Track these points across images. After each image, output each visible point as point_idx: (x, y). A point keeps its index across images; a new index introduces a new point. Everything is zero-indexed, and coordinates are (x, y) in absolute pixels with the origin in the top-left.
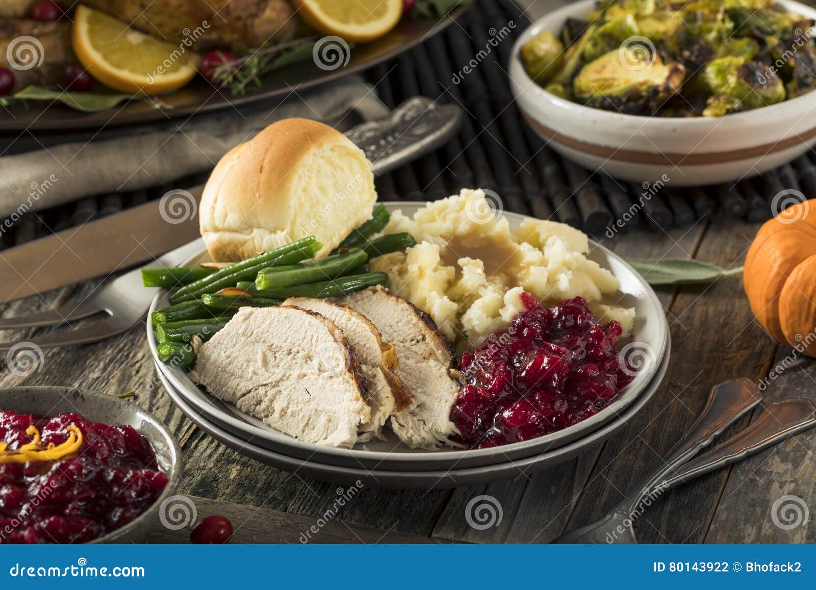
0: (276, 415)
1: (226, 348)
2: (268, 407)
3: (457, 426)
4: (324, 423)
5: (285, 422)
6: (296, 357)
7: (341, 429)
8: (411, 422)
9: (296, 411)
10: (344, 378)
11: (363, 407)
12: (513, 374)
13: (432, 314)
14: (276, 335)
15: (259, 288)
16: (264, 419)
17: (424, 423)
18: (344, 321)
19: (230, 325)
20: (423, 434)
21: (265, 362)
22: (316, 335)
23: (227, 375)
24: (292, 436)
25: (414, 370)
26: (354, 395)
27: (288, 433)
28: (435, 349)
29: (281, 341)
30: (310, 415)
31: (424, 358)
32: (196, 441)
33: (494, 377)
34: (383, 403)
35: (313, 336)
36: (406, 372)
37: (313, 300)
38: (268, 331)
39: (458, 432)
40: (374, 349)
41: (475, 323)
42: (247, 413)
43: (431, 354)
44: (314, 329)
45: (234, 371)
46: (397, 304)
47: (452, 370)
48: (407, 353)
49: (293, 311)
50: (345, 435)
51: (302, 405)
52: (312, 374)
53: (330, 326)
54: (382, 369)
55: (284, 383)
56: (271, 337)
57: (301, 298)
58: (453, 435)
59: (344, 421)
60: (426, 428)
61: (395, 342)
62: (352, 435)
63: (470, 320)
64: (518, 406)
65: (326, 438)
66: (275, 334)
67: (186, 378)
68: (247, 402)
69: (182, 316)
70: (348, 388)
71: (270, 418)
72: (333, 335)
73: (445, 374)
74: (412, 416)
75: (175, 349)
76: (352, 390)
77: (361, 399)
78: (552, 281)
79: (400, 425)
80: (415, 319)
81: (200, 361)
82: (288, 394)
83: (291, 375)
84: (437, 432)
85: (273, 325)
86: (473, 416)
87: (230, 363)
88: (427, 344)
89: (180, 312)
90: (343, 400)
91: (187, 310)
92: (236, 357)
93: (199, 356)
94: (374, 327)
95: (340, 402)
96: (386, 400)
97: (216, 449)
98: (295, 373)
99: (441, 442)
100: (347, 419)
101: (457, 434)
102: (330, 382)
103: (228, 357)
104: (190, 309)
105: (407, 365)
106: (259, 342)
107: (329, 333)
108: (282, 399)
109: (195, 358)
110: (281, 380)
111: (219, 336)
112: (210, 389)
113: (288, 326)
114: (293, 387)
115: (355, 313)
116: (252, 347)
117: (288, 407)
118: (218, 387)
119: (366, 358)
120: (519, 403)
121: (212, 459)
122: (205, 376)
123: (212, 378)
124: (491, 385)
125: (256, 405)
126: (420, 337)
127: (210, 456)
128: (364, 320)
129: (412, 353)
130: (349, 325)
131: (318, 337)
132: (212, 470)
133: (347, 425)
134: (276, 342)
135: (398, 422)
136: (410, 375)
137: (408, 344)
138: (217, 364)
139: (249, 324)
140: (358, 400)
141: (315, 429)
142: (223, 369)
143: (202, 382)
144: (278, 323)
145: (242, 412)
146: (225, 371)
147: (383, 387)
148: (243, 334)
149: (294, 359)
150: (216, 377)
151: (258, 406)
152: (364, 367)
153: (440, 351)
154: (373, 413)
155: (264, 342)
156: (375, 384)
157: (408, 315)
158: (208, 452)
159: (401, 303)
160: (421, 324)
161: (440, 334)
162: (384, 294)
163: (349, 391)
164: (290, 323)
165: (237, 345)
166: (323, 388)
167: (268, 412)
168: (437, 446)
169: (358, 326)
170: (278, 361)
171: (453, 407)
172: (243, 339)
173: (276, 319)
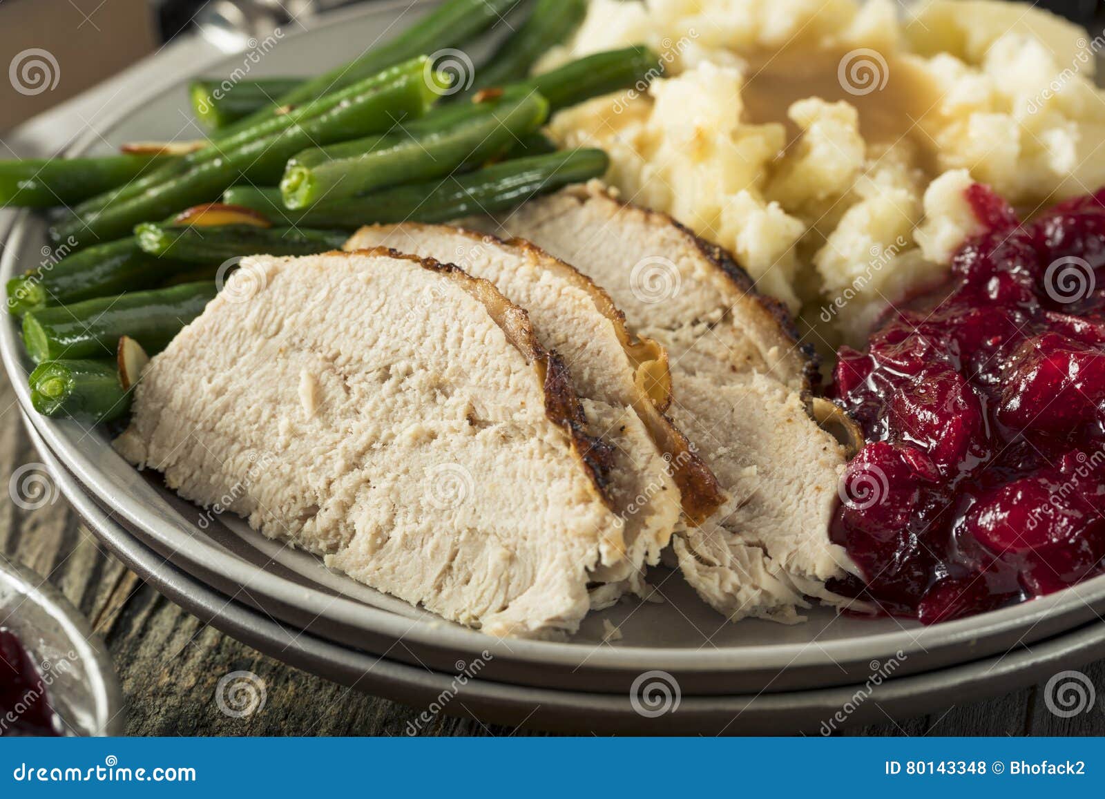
0: (361, 543)
1: (212, 368)
2: (336, 523)
3: (854, 555)
4: (497, 566)
5: (386, 565)
6: (402, 386)
7: (546, 583)
8: (727, 549)
9: (414, 534)
10: (541, 441)
11: (603, 520)
12: (984, 406)
13: (740, 250)
14: (347, 330)
15: (292, 205)
16: (327, 558)
17: (766, 553)
18: (520, 282)
19: (217, 309)
20: (766, 583)
21: (321, 402)
22: (456, 326)
23: (221, 441)
24: (408, 602)
25: (713, 403)
26: (577, 489)
27: (396, 592)
28: (760, 345)
29: (361, 343)
30: (454, 544)
31: (734, 369)
32: (144, 614)
33: (944, 417)
34: (654, 504)
35: (446, 329)
36: (693, 410)
37: (430, 230)
38: (323, 320)
39: (855, 569)
40: (611, 355)
41: (856, 269)
42: (280, 541)
43: (752, 358)
44: (449, 307)
45: (236, 429)
46: (647, 229)
47: (818, 402)
48: (685, 356)
49: (384, 263)
50: (558, 598)
51: (429, 518)
52: (453, 431)
53: (491, 299)
54: (640, 411)
55: (377, 457)
56: (331, 334)
57: (399, 226)
58: (839, 577)
59: (552, 560)
60: (773, 568)
61: (651, 330)
62: (576, 597)
63: (840, 264)
64: (1019, 496)
65: (504, 608)
66: (341, 327)
67: (110, 455)
68: (278, 512)
69: (88, 286)
70: (558, 468)
71: (343, 553)
72: (501, 324)
73: (801, 414)
74: (729, 535)
75: (77, 379)
76: (567, 475)
77: (597, 499)
78: (1031, 151)
79: (699, 558)
80: (701, 268)
81: (146, 404)
82: (391, 489)
83: (392, 436)
84: (801, 574)
85: (334, 304)
86: (896, 528)
87: (226, 408)
88: (738, 333)
89: (82, 277)
90: (547, 501)
91: (99, 270)
92: (242, 392)
93: (140, 393)
94: (601, 295)
95: (536, 509)
96: (662, 497)
97: (197, 637)
98: (406, 431)
99: (806, 597)
100: (560, 555)
101: (850, 575)
102: (504, 454)
103: (219, 393)
104: (107, 266)
105: (692, 392)
106: (300, 350)
107: (490, 320)
108: (374, 501)
109: (131, 399)
110: (369, 448)
111: (191, 336)
112: (174, 481)
113: (376, 304)
114: (402, 467)
115: (549, 261)
116: (281, 362)
117: (391, 524)
118: (197, 473)
119: (592, 382)
120: (1021, 487)
121: (190, 663)
122: (161, 446)
123: (180, 450)
124: (936, 438)
125: (303, 519)
126: (717, 314)
127: (184, 656)
128: (573, 278)
129: (700, 357)
130: (537, 293)
131: (460, 331)
132: (194, 695)
133: (561, 572)
134: (346, 347)
135: (691, 551)
136: (707, 419)
137: (686, 333)
138: (192, 412)
139: (269, 301)
140: (587, 501)
141: (473, 582)
142: (209, 425)
143: (152, 465)
144: (349, 296)
145: (264, 538)
146: (212, 430)
147: (648, 462)
148: (257, 329)
149: (400, 391)
150: (189, 448)
151: (309, 522)
152: (589, 407)
153: (774, 350)
154: (629, 535)
155: (313, 349)
156: (627, 453)
157: (681, 256)
158: (177, 645)
159: (657, 226)
160: (719, 281)
161: (767, 304)
162: (610, 205)
163: (561, 476)
164: (382, 296)
165: (242, 360)
166: (484, 469)
167: (339, 538)
168: (799, 610)
169: (560, 295)
170: (354, 397)
171: (837, 505)
172: (257, 343)
173: (343, 288)
